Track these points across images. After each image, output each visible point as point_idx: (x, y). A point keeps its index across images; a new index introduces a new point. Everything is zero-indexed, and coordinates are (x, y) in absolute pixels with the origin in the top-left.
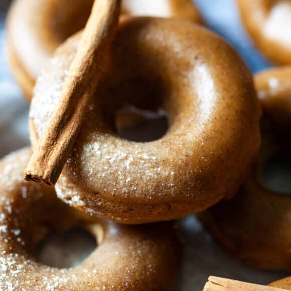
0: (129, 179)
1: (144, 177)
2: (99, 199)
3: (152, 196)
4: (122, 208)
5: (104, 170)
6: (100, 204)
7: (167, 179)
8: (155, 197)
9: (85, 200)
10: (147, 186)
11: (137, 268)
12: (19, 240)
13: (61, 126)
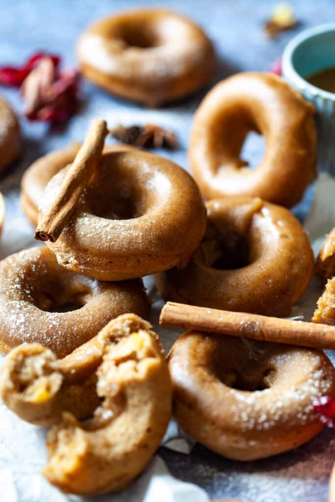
0: (109, 237)
1: (120, 236)
2: (88, 255)
3: (126, 249)
4: (105, 261)
5: (91, 232)
6: (89, 259)
7: (137, 237)
8: (128, 249)
9: (78, 259)
10: (123, 242)
11: (115, 307)
12: (29, 296)
13: (61, 204)
